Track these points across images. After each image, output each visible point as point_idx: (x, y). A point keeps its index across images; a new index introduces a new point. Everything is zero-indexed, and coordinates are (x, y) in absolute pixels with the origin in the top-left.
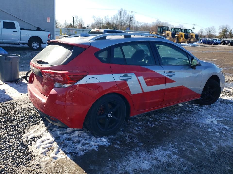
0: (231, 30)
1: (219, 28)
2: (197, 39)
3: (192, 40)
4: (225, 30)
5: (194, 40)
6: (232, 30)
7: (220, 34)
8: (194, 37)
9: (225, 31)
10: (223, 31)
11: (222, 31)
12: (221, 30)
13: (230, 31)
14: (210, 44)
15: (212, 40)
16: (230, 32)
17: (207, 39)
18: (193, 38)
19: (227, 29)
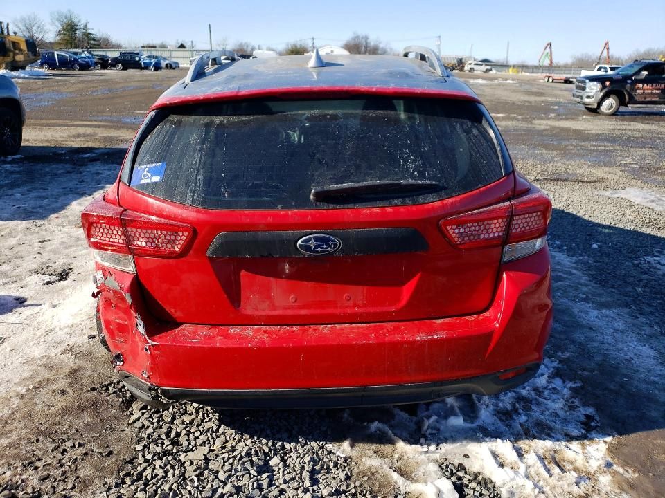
0: (86, 26)
1: (51, 19)
2: (35, 55)
3: (20, 58)
4: (68, 25)
5: (28, 57)
6: (89, 26)
7: (58, 38)
8: (24, 46)
9: (70, 28)
10: (63, 29)
11: (60, 27)
12: (57, 27)
13: (82, 27)
14: (68, 69)
15: (71, 57)
16: (84, 31)
17: (56, 53)
18: (20, 50)
19: (74, 20)
